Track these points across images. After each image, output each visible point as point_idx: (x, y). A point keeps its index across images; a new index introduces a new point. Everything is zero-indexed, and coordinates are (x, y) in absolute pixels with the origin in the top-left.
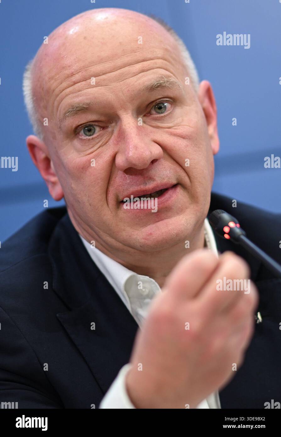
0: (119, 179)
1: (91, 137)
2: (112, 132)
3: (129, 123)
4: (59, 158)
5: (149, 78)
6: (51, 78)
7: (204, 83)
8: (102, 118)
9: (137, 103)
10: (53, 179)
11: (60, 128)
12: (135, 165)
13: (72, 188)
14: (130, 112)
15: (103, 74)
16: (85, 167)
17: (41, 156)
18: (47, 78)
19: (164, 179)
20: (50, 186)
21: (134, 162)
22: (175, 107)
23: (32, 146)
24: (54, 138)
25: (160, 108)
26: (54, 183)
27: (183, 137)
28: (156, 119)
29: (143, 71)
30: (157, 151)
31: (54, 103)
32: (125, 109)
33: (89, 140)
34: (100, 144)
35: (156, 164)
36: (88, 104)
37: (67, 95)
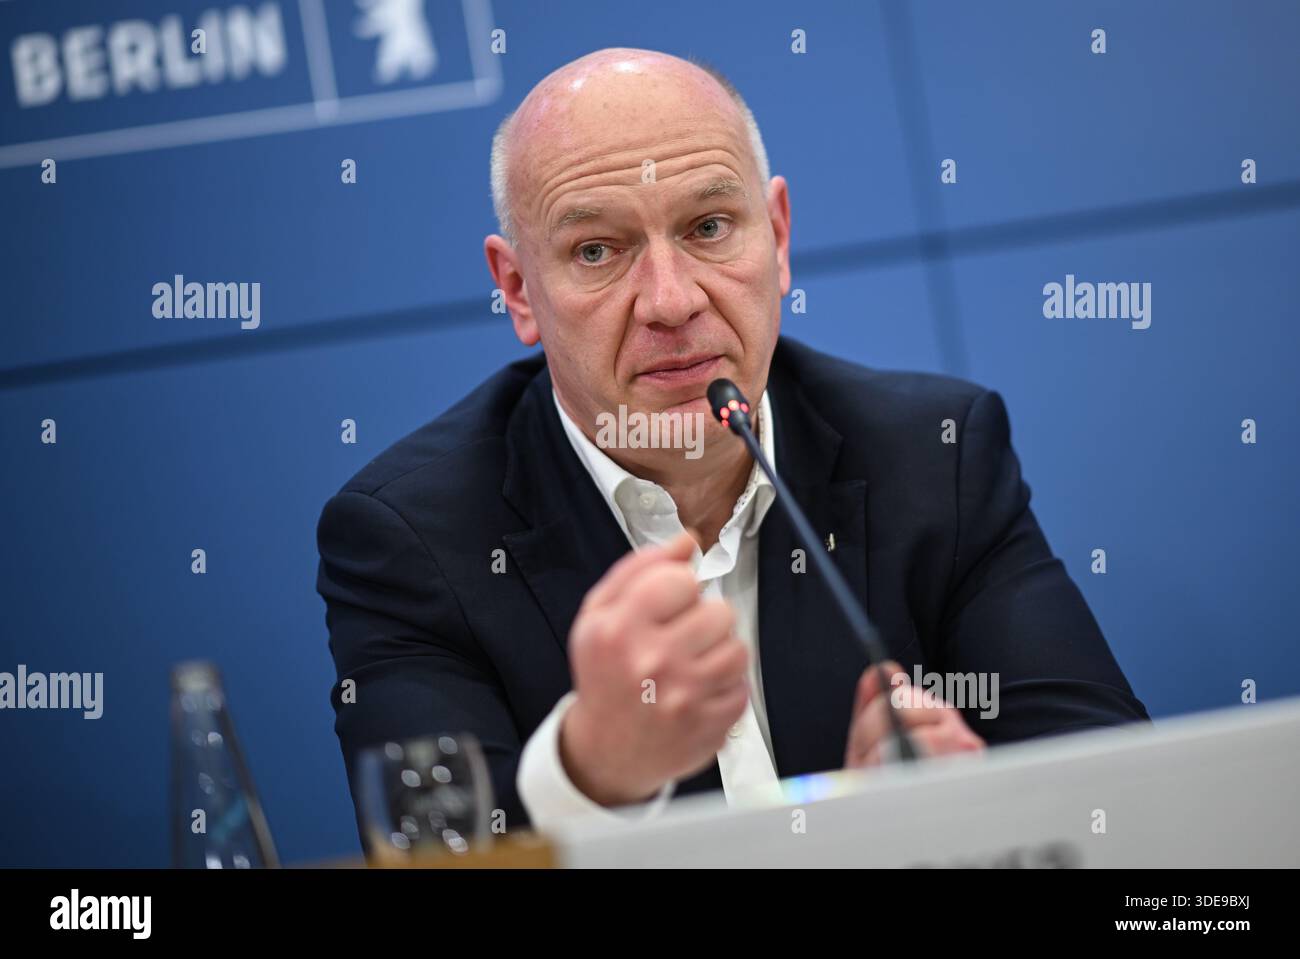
0: (639, 339)
1: (594, 264)
2: (633, 258)
3: (661, 251)
4: (540, 284)
5: (700, 179)
6: (546, 163)
7: (778, 180)
8: (620, 236)
9: (676, 216)
10: (524, 310)
11: (550, 240)
12: (665, 319)
13: (558, 336)
14: (664, 231)
15: (629, 167)
16: (587, 312)
17: (507, 269)
18: (536, 161)
19: (704, 347)
20: (516, 320)
21: (664, 315)
22: (734, 228)
23: (493, 252)
24: (537, 253)
25: (708, 228)
26: (524, 318)
27: (740, 280)
28: (702, 246)
29: (692, 167)
30: (700, 298)
31: (543, 200)
32: (657, 227)
33: (594, 268)
34: (612, 277)
35: (695, 321)
36: (600, 210)
37: (565, 192)
